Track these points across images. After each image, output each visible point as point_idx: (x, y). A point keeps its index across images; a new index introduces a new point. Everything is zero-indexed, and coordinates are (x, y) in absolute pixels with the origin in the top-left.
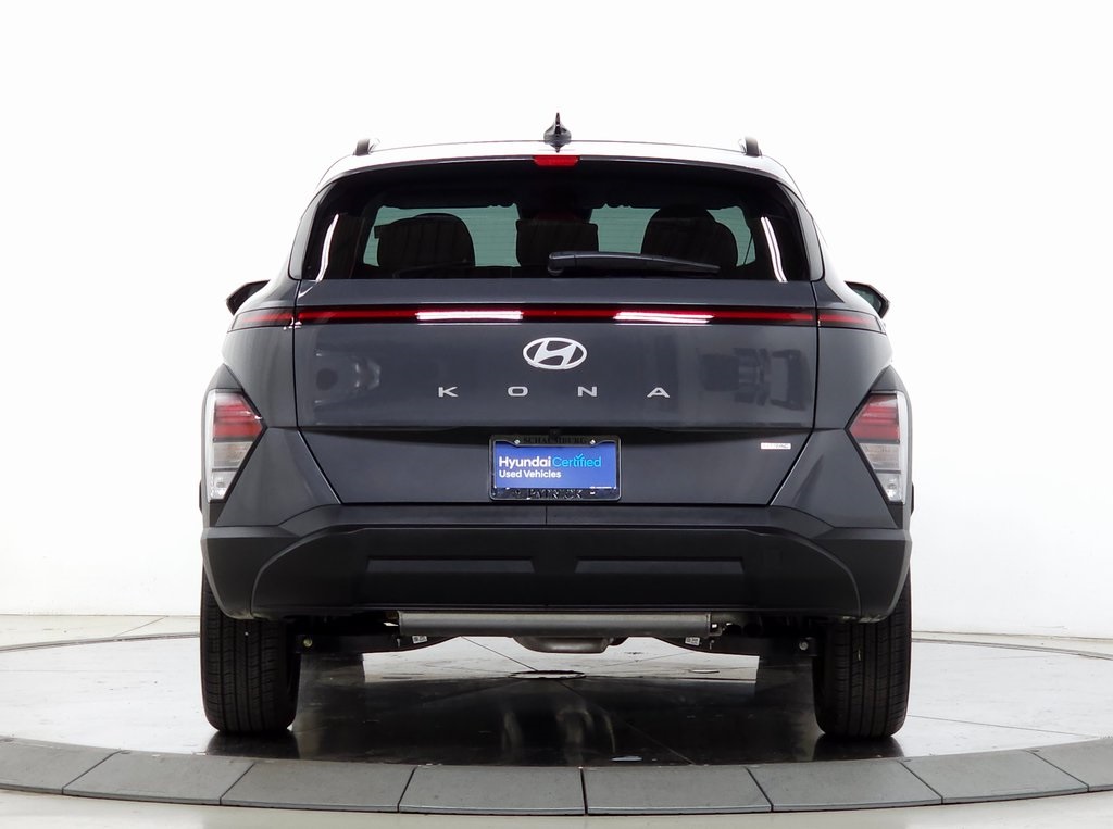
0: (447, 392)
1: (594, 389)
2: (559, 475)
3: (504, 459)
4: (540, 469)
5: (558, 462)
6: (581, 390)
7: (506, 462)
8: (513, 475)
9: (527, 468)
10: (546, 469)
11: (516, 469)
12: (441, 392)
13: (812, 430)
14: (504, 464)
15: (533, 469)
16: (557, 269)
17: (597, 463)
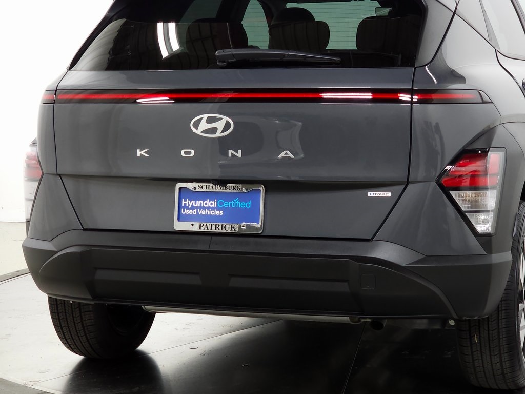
0: (142, 153)
1: (240, 151)
2: (221, 213)
3: (185, 201)
4: (208, 208)
5: (221, 203)
6: (230, 152)
7: (187, 202)
8: (191, 212)
9: (201, 208)
10: (213, 209)
11: (193, 208)
12: (139, 153)
13: (408, 183)
14: (185, 204)
15: (204, 208)
16: (224, 62)
17: (248, 205)
